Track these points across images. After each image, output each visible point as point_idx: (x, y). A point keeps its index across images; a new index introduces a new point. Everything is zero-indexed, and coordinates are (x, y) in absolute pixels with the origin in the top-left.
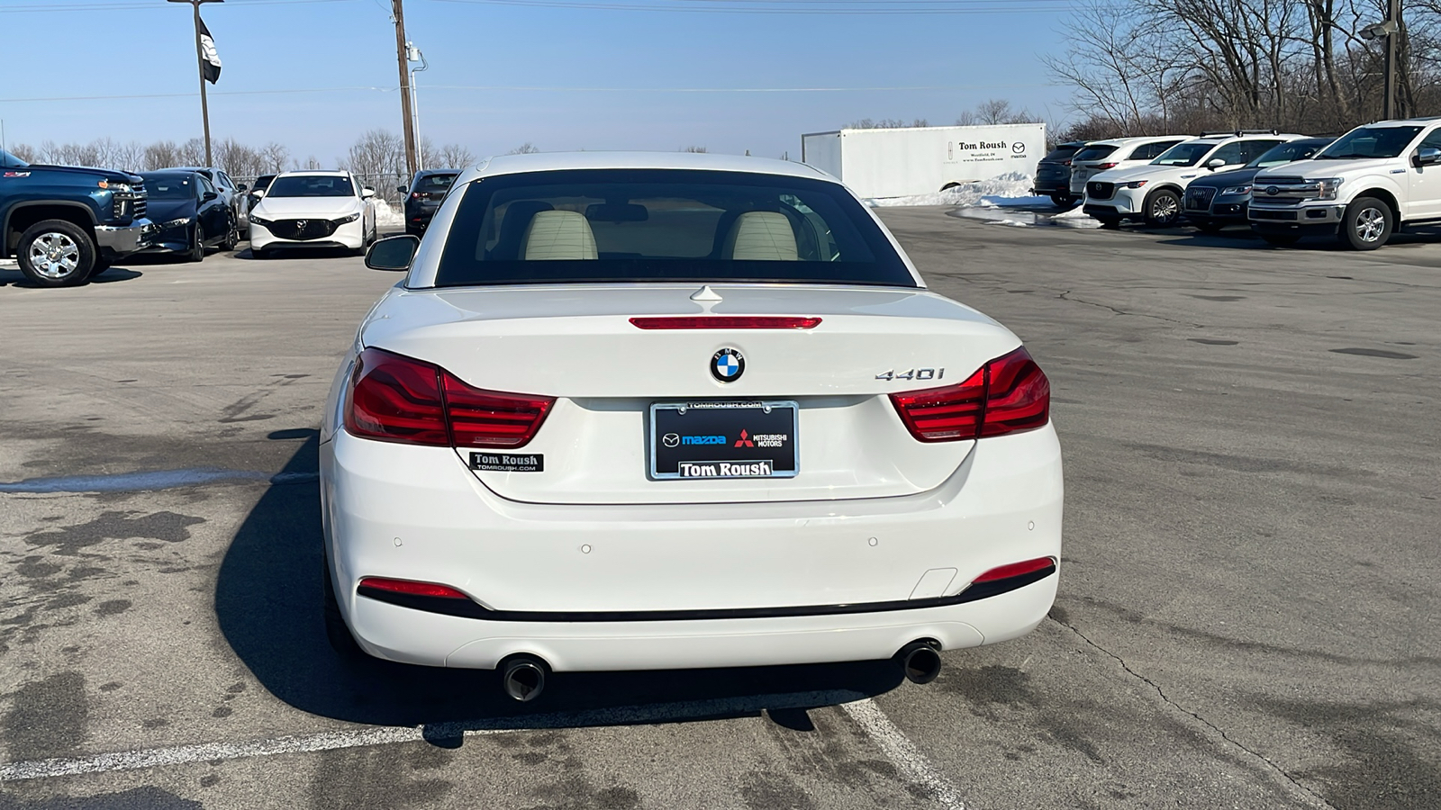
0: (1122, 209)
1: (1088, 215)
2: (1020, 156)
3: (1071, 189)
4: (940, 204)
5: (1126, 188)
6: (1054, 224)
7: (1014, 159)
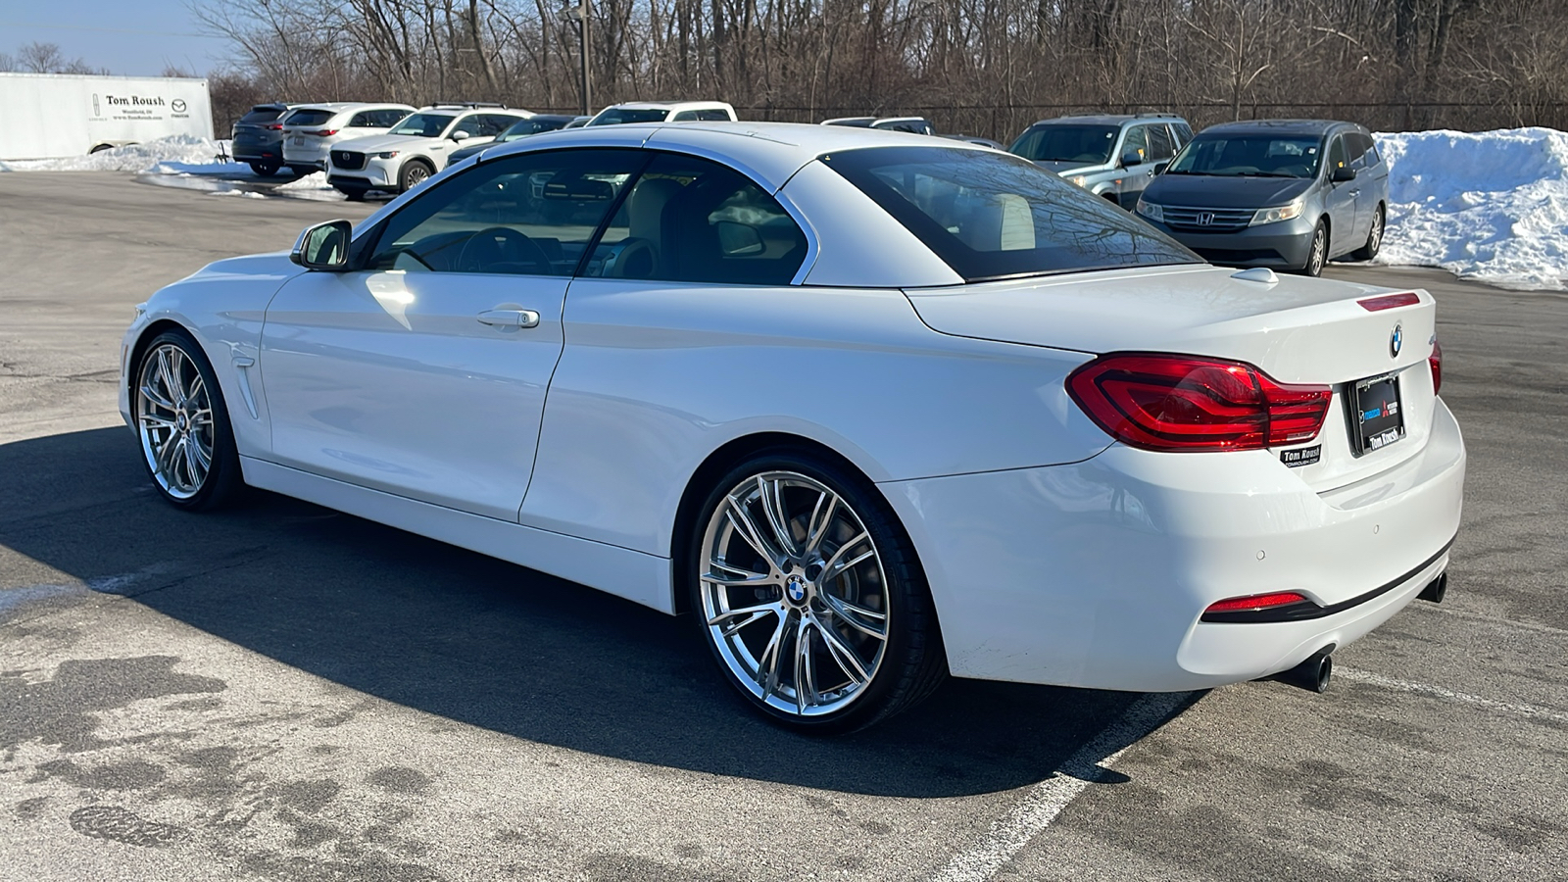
0: (376, 181)
1: (331, 186)
2: (182, 116)
3: (285, 156)
4: (95, 169)
5: (378, 158)
6: (280, 196)
7: (175, 119)
